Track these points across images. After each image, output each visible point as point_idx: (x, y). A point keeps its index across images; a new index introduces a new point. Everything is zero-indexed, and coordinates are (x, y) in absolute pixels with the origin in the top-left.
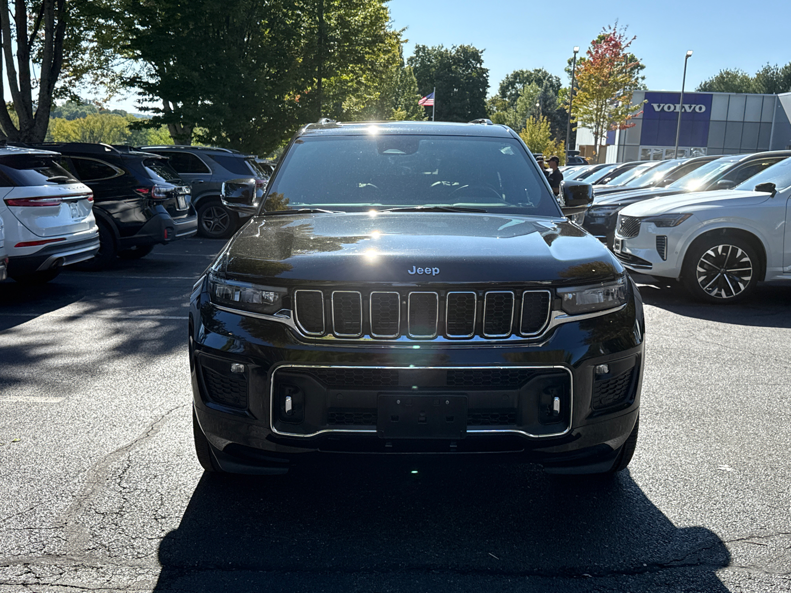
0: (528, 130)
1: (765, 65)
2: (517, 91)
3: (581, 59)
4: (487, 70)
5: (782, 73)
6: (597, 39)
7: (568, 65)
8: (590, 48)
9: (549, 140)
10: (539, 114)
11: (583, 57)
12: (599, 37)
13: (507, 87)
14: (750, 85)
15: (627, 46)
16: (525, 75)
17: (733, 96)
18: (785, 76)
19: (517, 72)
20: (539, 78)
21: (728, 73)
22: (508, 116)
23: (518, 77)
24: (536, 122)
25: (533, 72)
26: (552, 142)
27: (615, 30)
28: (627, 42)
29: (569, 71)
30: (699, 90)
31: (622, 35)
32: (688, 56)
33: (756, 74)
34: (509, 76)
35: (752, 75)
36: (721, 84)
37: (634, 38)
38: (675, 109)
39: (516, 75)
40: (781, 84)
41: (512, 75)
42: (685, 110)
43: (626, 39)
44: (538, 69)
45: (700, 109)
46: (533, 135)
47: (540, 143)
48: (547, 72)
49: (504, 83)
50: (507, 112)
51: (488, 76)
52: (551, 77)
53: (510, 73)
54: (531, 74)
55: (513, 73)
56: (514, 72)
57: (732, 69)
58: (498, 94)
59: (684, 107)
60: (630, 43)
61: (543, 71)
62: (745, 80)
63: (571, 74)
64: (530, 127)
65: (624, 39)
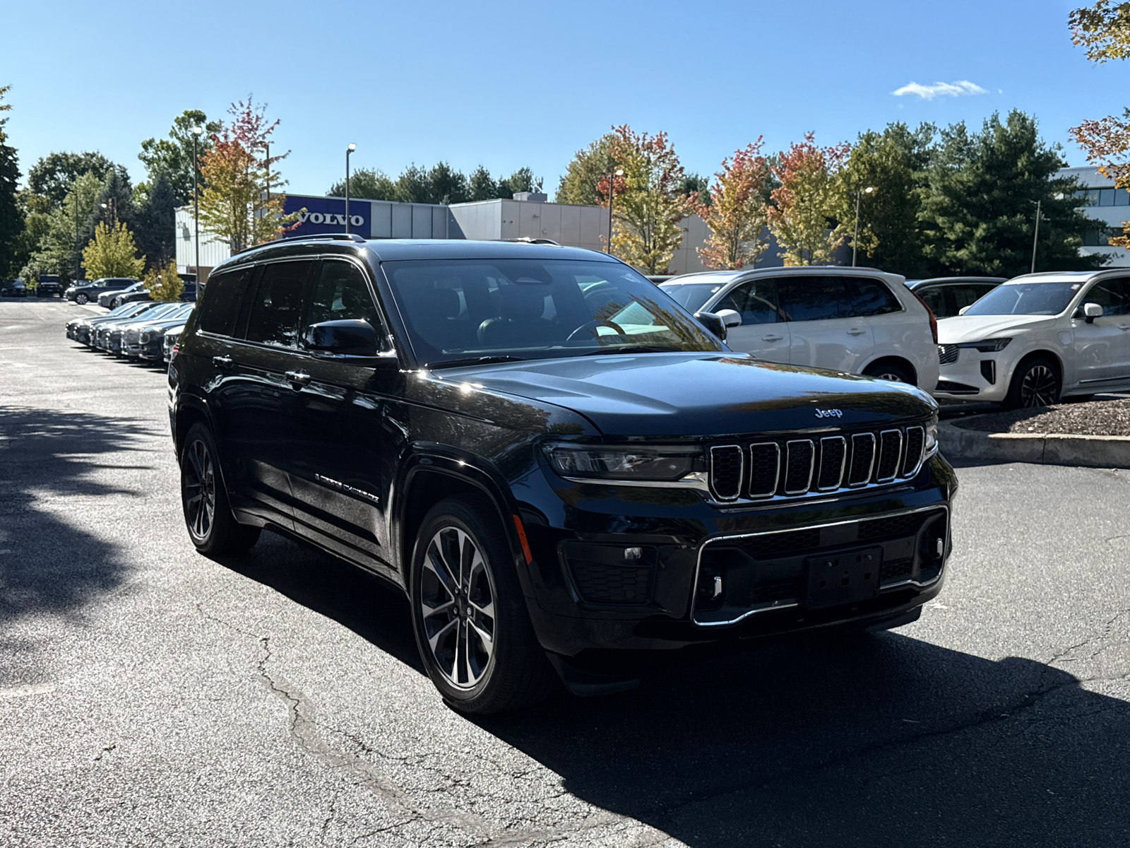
0: (98, 242)
1: (410, 166)
2: (60, 184)
3: (162, 143)
4: (14, 151)
5: (431, 178)
6: (183, 115)
7: (143, 150)
8: (173, 128)
9: (133, 258)
10: (113, 219)
11: (164, 140)
12: (186, 113)
13: (43, 177)
14: (393, 191)
15: (268, 132)
16: (71, 161)
17: (396, 205)
18: (435, 181)
19: (57, 156)
20: (95, 166)
21: (363, 174)
22: (52, 221)
23: (57, 162)
24: (110, 230)
25: (83, 157)
26: (140, 261)
27: (248, 108)
28: (268, 126)
29: (145, 159)
30: (331, 195)
31: (260, 116)
32: (349, 151)
33: (401, 178)
34: (45, 160)
35: (394, 178)
36: (358, 189)
37: (278, 123)
38: (324, 220)
39: (55, 160)
40: (431, 191)
41: (50, 159)
42: (338, 222)
43: (267, 122)
44: (91, 152)
45: (357, 221)
46: (108, 251)
47: (122, 262)
48: (106, 158)
49: (36, 171)
50: (50, 214)
51: (16, 159)
52: (111, 165)
53: (46, 156)
54: (80, 160)
55: (50, 156)
56: (52, 155)
57: (369, 169)
58: (29, 187)
59: (336, 218)
60: (272, 128)
61: (99, 156)
62: (385, 184)
63: (149, 164)
64: (100, 238)
65: (263, 121)
